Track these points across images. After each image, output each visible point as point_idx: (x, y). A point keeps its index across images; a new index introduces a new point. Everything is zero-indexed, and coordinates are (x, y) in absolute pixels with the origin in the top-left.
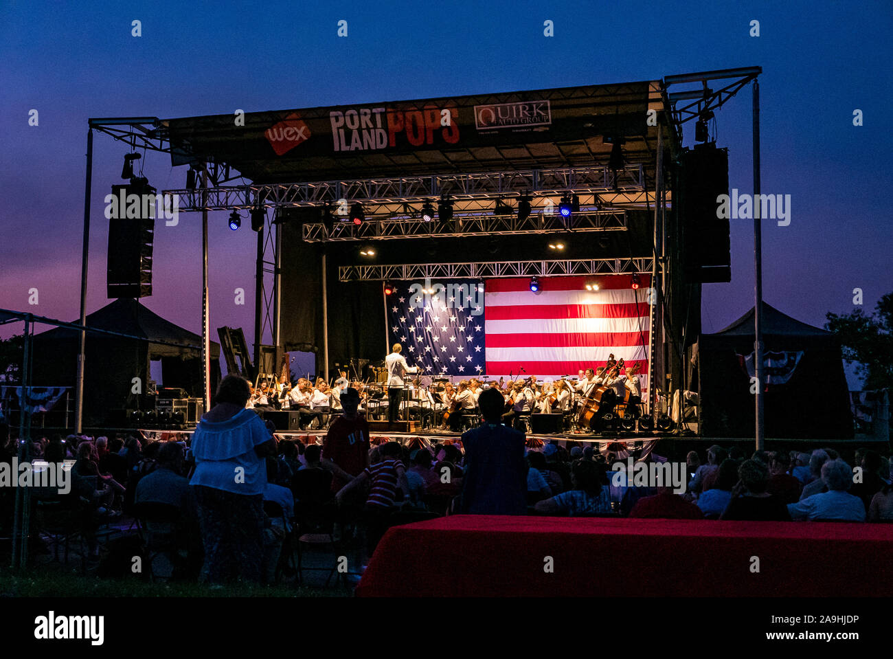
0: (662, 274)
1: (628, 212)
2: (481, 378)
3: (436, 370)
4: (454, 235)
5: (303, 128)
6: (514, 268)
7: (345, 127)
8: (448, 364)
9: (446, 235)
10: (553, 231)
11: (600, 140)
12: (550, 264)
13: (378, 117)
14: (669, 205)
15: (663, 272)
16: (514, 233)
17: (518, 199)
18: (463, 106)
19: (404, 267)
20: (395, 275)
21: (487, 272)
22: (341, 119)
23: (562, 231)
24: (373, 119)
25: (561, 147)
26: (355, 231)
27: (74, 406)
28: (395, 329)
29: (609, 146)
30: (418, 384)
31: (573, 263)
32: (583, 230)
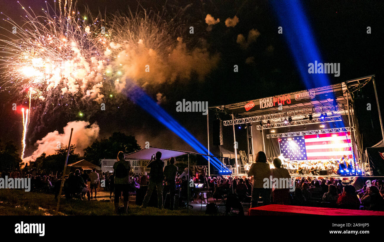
0: (353, 131)
1: (341, 116)
2: (306, 161)
3: (294, 159)
4: (294, 125)
5: (253, 104)
6: (312, 133)
7: (263, 103)
8: (296, 157)
9: (292, 126)
10: (321, 122)
11: (330, 99)
12: (321, 131)
13: (271, 100)
14: (353, 114)
15: (354, 131)
16: (310, 124)
17: (309, 115)
18: (292, 95)
19: (283, 134)
20: (281, 136)
21: (304, 134)
22: (262, 101)
23: (323, 122)
24: (270, 100)
25: (320, 101)
26: (269, 126)
27: (208, 170)
28: (282, 149)
29: (332, 100)
30: (289, 163)
31: (328, 130)
32: (329, 121)
